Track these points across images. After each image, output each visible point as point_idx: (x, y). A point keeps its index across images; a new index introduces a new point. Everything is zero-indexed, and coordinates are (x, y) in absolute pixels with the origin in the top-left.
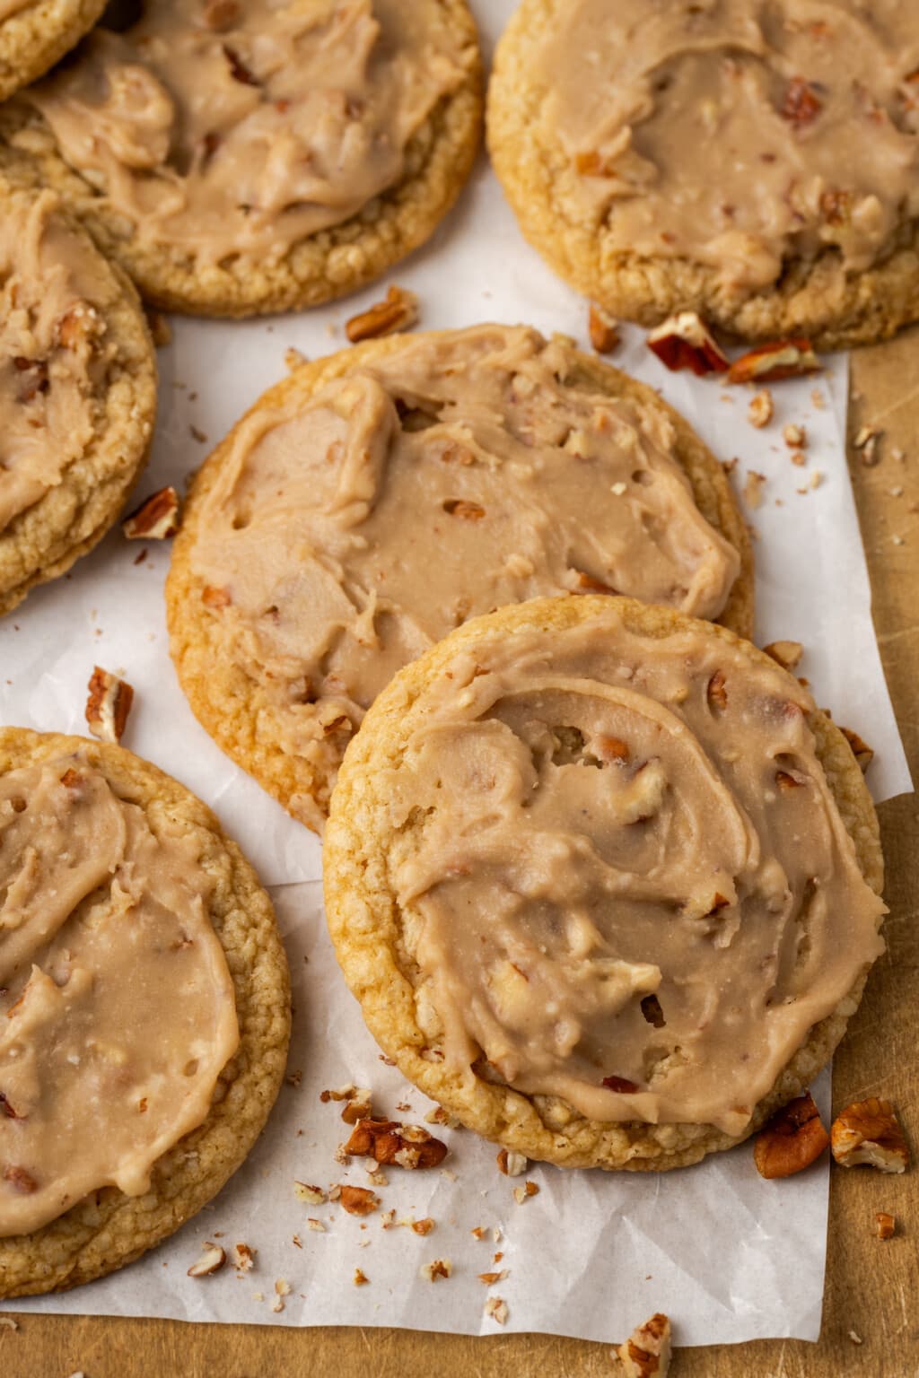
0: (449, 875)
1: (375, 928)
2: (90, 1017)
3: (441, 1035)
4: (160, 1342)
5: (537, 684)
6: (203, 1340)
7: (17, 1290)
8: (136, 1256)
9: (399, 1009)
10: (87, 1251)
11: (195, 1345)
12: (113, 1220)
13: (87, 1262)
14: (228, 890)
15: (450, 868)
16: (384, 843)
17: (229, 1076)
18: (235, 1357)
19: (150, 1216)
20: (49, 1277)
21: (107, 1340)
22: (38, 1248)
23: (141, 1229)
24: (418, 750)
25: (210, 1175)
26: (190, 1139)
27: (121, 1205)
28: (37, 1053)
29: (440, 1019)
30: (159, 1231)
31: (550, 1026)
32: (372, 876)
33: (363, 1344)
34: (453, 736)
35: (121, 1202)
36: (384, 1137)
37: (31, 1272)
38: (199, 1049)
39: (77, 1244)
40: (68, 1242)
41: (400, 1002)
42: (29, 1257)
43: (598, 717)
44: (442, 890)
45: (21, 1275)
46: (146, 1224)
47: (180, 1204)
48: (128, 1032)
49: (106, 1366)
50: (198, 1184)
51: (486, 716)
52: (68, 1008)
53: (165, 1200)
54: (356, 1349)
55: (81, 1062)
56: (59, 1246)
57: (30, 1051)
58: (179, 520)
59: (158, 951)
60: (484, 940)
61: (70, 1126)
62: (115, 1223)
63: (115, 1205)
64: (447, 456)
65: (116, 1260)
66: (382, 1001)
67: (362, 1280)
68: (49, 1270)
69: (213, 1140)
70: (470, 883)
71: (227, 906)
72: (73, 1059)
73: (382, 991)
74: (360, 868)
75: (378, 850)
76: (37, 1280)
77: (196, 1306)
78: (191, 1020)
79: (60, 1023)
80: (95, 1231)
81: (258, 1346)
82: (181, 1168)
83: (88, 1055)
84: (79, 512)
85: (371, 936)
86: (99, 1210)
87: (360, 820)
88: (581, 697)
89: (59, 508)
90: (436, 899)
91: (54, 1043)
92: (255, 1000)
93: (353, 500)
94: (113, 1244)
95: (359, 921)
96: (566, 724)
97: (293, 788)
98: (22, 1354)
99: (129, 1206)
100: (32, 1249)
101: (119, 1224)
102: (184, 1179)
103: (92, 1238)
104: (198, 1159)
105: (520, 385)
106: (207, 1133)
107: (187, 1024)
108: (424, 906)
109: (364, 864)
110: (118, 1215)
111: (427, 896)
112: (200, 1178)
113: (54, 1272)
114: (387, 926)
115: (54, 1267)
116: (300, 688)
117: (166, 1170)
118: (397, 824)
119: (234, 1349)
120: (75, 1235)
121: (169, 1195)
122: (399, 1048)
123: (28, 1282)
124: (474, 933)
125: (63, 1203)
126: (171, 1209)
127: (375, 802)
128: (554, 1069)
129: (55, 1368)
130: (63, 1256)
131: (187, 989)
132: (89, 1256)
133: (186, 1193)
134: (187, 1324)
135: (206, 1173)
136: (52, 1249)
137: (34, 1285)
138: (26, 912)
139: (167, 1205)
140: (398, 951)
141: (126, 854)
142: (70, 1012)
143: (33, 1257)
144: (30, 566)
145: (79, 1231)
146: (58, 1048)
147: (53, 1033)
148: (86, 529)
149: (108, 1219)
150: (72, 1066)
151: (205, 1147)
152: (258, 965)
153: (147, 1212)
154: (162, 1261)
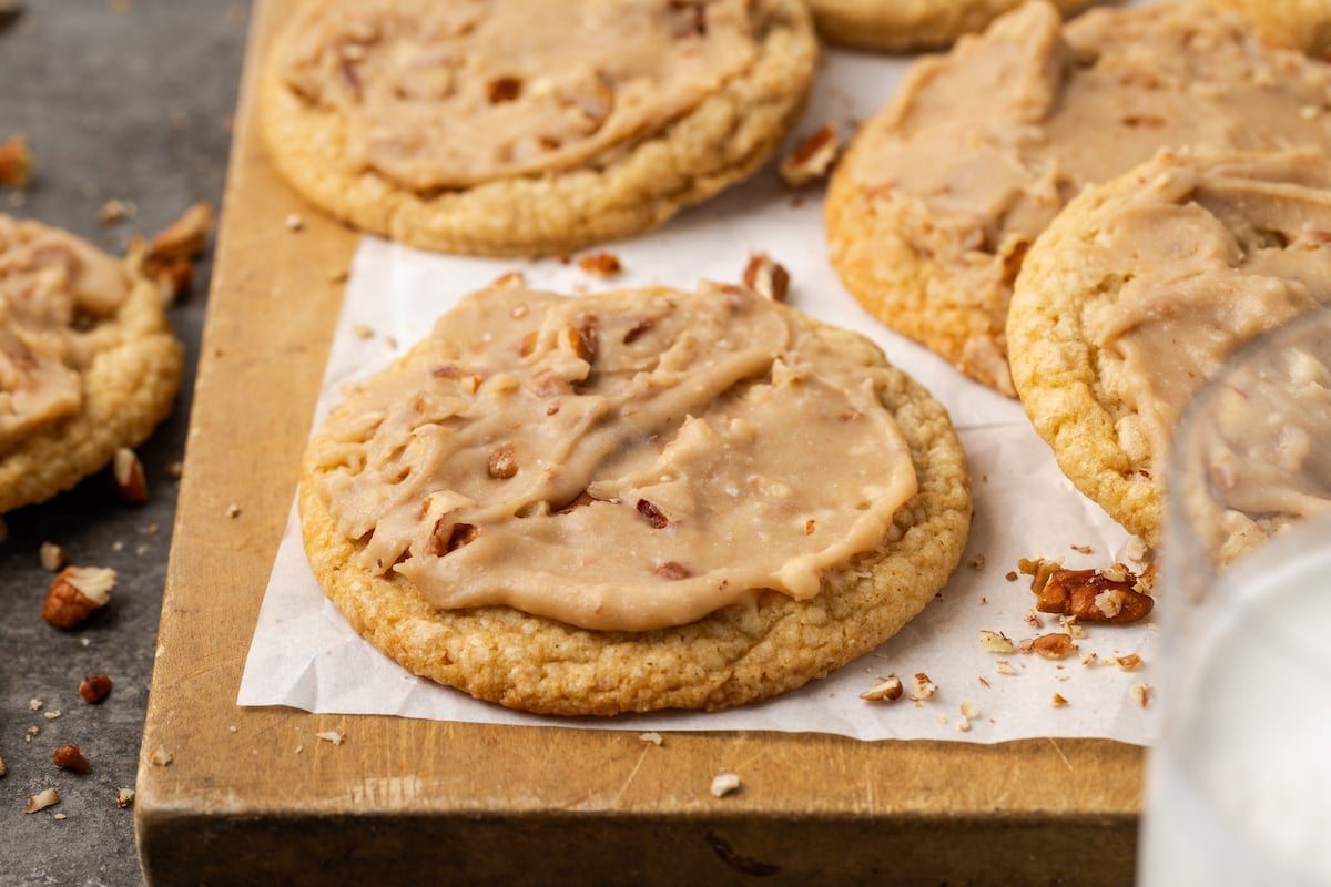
0: (1150, 313)
1: (1070, 368)
2: (750, 459)
3: (1148, 458)
4: (827, 758)
5: (1240, 184)
6: (877, 759)
7: (664, 696)
8: (800, 680)
9: (1098, 434)
10: (746, 660)
11: (868, 762)
12: (775, 629)
13: (746, 672)
14: (900, 388)
15: (1152, 308)
16: (1077, 302)
17: (906, 517)
18: (915, 773)
19: (817, 630)
20: (701, 682)
21: (765, 756)
22: (689, 649)
23: (807, 642)
24: (1110, 231)
25: (885, 601)
26: (863, 558)
27: (784, 615)
28: (691, 481)
29: (1147, 441)
30: (827, 649)
31: (1274, 437)
32: (1065, 327)
33: (1064, 766)
34: (1150, 219)
35: (786, 610)
36: (1081, 589)
37: (681, 673)
38: (871, 492)
39: (734, 651)
40: (724, 645)
41: (1099, 429)
42: (680, 657)
43: (1305, 218)
44: (1144, 331)
45: (669, 675)
46: (812, 637)
47: (851, 626)
48: (792, 477)
49: (766, 777)
50: (873, 608)
51: (1183, 200)
52: (726, 446)
53: (834, 618)
54: (1056, 769)
55: (740, 495)
56: (714, 647)
57: (684, 478)
58: (840, 154)
59: (824, 419)
60: (1191, 375)
61: (729, 538)
62: (777, 633)
63: (778, 613)
64: (1126, 81)
65: (778, 675)
66: (1082, 428)
67: (1061, 701)
68: (702, 674)
69: (890, 565)
70: (1174, 322)
71: (899, 402)
72: (732, 490)
73: (1079, 421)
74: (1051, 323)
75: (1071, 306)
76: (688, 684)
77: (870, 726)
78: (863, 472)
79: (718, 458)
80: (755, 639)
81: (941, 764)
82: (853, 588)
83: (749, 491)
84: (735, 125)
85: (1066, 374)
86: (759, 616)
87: (1050, 284)
88: (1285, 201)
89: (714, 116)
90: (1136, 338)
91: (710, 475)
92: (932, 471)
93: (1027, 104)
94: (774, 657)
95: (1051, 361)
96: (1271, 226)
97: (966, 335)
98: (667, 765)
99: (793, 616)
100: (683, 648)
101: (782, 633)
102: (856, 600)
103: (751, 647)
104: (872, 580)
105: (1200, 43)
106: (882, 560)
107: (858, 476)
108: (1126, 346)
109: (1056, 320)
110: (781, 624)
111: (1127, 335)
112: (874, 601)
113: (707, 679)
114: (1082, 366)
115: (709, 671)
116: (977, 238)
117: (837, 583)
118: (1092, 284)
119: (913, 767)
120: (732, 641)
121: (839, 612)
122: (1099, 472)
123: (675, 687)
124: (1180, 368)
125: (721, 588)
126: (841, 627)
127: (1065, 271)
128: (1280, 482)
129: (706, 777)
130: (718, 660)
131: (856, 451)
132: (747, 666)
133: (859, 614)
134: (859, 743)
135: (881, 597)
136: (707, 651)
137: (683, 691)
138: (680, 375)
139: (836, 623)
140: (1095, 392)
141: (789, 347)
142: (727, 450)
143: (684, 657)
144: (684, 167)
145: (736, 637)
146: (716, 480)
147: (709, 466)
148: (743, 142)
149: (770, 629)
150: (730, 498)
151: (880, 570)
152: (935, 446)
153: (815, 625)
154: (829, 693)
